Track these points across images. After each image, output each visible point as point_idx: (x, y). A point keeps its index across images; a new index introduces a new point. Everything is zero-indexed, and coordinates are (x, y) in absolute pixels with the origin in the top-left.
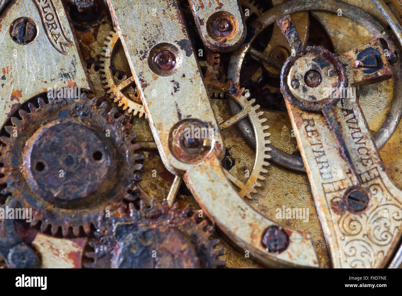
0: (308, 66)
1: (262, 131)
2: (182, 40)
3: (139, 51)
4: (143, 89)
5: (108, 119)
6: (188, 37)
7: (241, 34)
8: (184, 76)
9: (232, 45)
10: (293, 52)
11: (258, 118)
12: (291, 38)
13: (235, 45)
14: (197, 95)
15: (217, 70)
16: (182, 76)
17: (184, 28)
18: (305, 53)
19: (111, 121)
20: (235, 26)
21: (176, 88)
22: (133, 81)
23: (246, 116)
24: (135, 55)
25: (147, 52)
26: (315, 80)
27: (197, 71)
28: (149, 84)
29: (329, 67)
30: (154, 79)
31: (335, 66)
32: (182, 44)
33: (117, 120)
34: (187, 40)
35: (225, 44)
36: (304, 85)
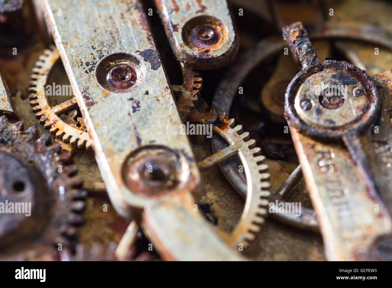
0: (325, 83)
1: (256, 172)
2: (146, 50)
3: (84, 62)
4: (88, 108)
5: (36, 148)
6: (156, 46)
7: (231, 43)
8: (147, 93)
9: (218, 55)
10: (305, 66)
11: (252, 156)
12: (303, 49)
13: (222, 58)
14: (165, 116)
15: (196, 96)
16: (145, 93)
17: (149, 36)
18: (321, 68)
19: (41, 149)
20: (223, 35)
21: (136, 108)
22: (75, 103)
23: (235, 153)
24: (79, 67)
25: (95, 64)
26: (334, 100)
27: (167, 87)
28: (97, 103)
29: (355, 85)
30: (105, 96)
31: (364, 84)
32: (147, 55)
33: (49, 148)
34: (153, 51)
35: (208, 55)
36: (319, 106)
